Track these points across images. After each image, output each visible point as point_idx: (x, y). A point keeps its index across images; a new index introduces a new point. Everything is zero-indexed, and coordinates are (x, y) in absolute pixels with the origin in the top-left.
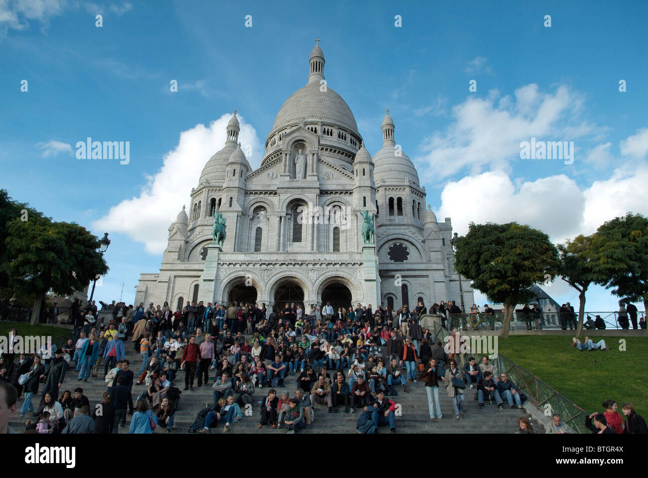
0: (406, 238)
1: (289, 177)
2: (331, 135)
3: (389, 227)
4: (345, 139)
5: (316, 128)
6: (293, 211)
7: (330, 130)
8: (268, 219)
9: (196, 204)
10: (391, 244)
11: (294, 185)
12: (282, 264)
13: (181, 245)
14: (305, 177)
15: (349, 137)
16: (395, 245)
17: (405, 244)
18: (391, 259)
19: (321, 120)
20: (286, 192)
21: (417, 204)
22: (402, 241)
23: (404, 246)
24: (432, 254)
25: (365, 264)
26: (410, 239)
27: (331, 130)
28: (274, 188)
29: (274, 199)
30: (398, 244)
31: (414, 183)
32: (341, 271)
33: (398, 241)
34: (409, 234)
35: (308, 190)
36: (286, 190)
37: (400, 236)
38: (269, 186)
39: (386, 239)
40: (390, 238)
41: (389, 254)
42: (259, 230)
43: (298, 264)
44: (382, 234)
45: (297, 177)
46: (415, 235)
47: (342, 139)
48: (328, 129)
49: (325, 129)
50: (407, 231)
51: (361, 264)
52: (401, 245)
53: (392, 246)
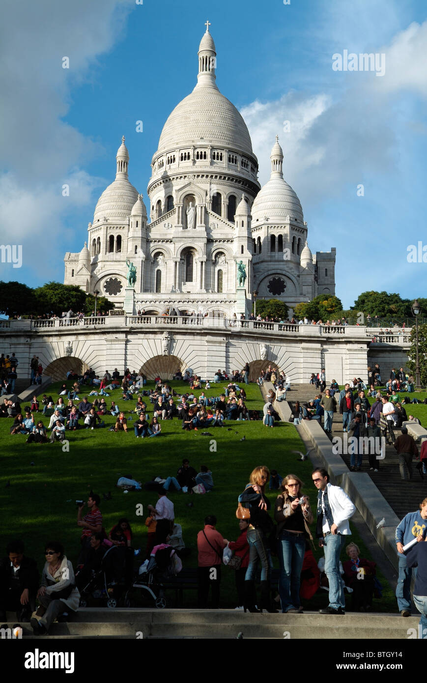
0: (284, 273)
1: (182, 228)
2: (221, 160)
3: (269, 263)
4: (236, 163)
5: (205, 152)
6: (186, 256)
7: (220, 154)
8: (166, 263)
9: (95, 239)
10: (271, 278)
11: (186, 235)
12: (179, 302)
13: (87, 280)
14: (195, 228)
15: (239, 159)
16: (274, 279)
17: (283, 278)
18: (270, 291)
19: (211, 144)
20: (180, 241)
21: (297, 240)
22: (280, 276)
23: (282, 280)
24: (304, 287)
25: (238, 302)
26: (287, 274)
27: (221, 154)
28: (170, 237)
29: (171, 246)
30: (277, 278)
31: (296, 220)
32: (221, 306)
33: (277, 275)
34: (286, 269)
35: (197, 239)
36: (180, 239)
37: (279, 271)
38: (166, 234)
39: (266, 274)
40: (270, 273)
41: (268, 287)
42: (159, 272)
43: (191, 301)
44: (263, 270)
45: (188, 227)
46: (292, 270)
47: (233, 162)
48: (218, 153)
49: (214, 153)
50: (285, 266)
51: (235, 302)
52: (279, 279)
53: (272, 280)
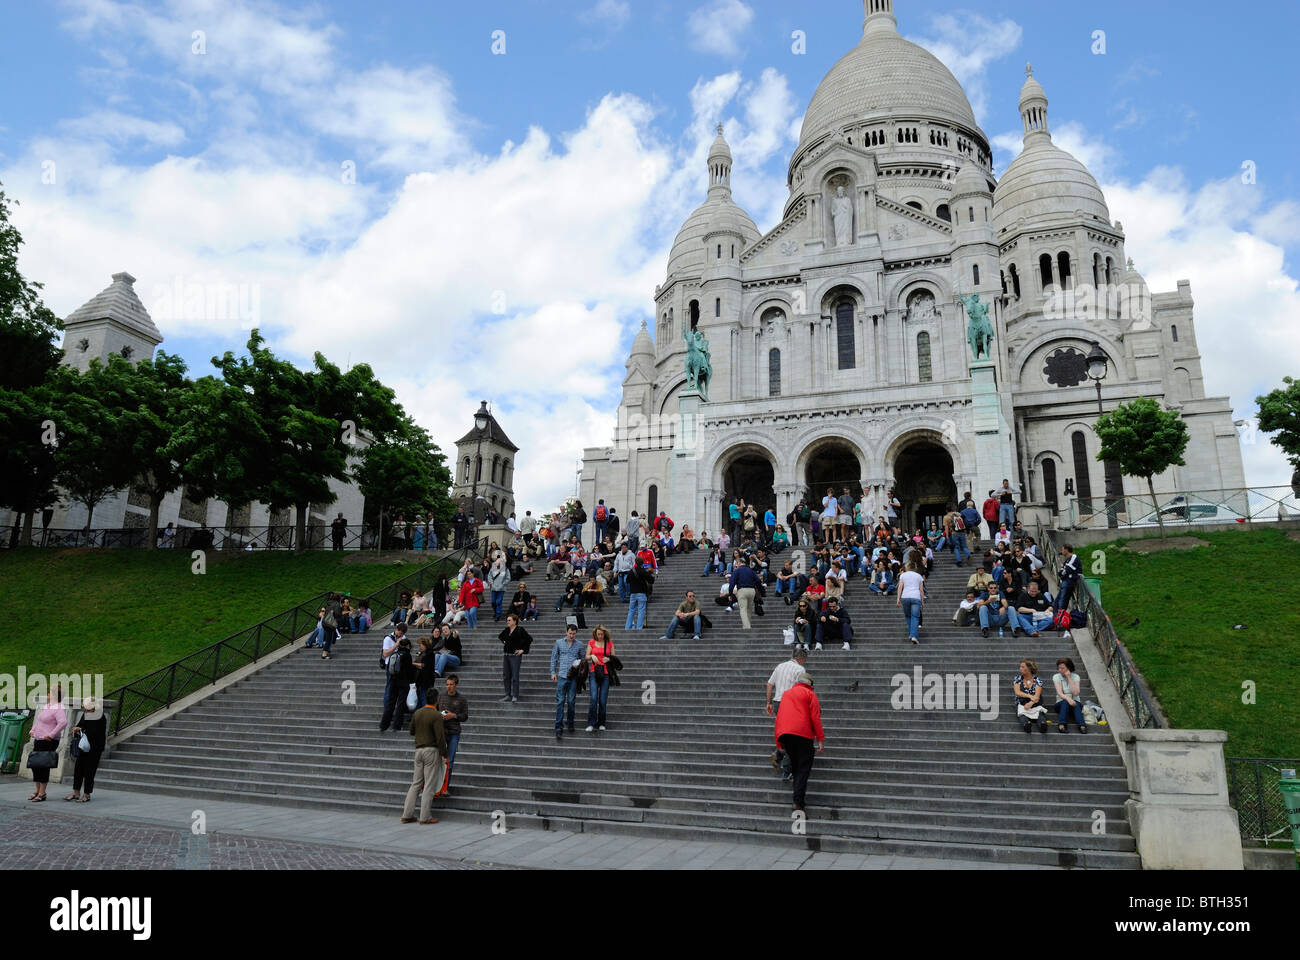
0: (1082, 335)
1: (821, 246)
2: (915, 140)
4: (946, 144)
5: (881, 132)
6: (834, 309)
7: (911, 131)
8: (789, 331)
9: (665, 315)
10: (1050, 352)
11: (832, 259)
12: (814, 415)
13: (645, 394)
14: (853, 242)
15: (953, 137)
17: (1081, 348)
18: (1051, 381)
19: (890, 114)
20: (818, 277)
21: (1104, 262)
22: (1072, 344)
23: (1077, 352)
24: (1140, 364)
25: (976, 402)
26: (1090, 337)
27: (915, 130)
28: (793, 271)
29: (797, 293)
30: (1064, 350)
31: (1095, 217)
32: (928, 418)
33: (1064, 343)
34: (1086, 326)
35: (859, 265)
36: (818, 271)
37: (1068, 334)
38: (785, 266)
39: (1037, 343)
40: (1047, 338)
41: (1046, 371)
42: (775, 354)
43: (844, 412)
44: (1028, 333)
45: (838, 243)
46: (1102, 327)
47: (940, 144)
48: (908, 130)
49: (900, 130)
50: (1083, 320)
51: (968, 402)
52: (1072, 350)
53: (1052, 355)
